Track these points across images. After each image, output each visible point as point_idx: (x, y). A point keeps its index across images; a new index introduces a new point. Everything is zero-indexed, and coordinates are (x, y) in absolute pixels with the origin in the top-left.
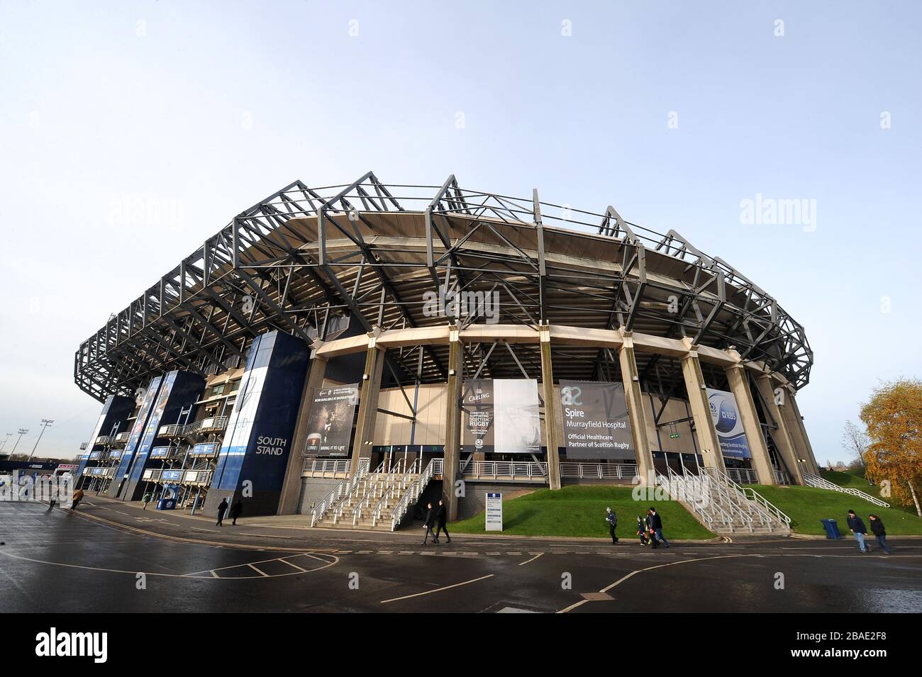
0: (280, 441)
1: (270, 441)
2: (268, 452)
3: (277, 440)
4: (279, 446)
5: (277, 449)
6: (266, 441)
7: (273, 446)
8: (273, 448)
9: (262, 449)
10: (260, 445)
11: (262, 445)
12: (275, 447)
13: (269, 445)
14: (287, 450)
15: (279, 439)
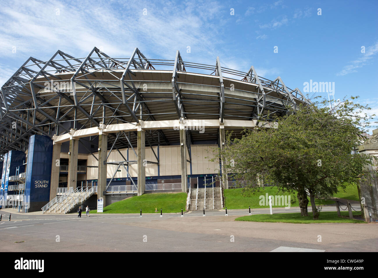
0: (45, 182)
1: (41, 182)
2: (41, 187)
3: (44, 182)
4: (45, 184)
5: (45, 185)
6: (39, 182)
7: (42, 184)
8: (43, 185)
9: (38, 186)
10: (36, 184)
11: (37, 184)
12: (44, 184)
13: (40, 184)
14: (49, 185)
15: (45, 181)
